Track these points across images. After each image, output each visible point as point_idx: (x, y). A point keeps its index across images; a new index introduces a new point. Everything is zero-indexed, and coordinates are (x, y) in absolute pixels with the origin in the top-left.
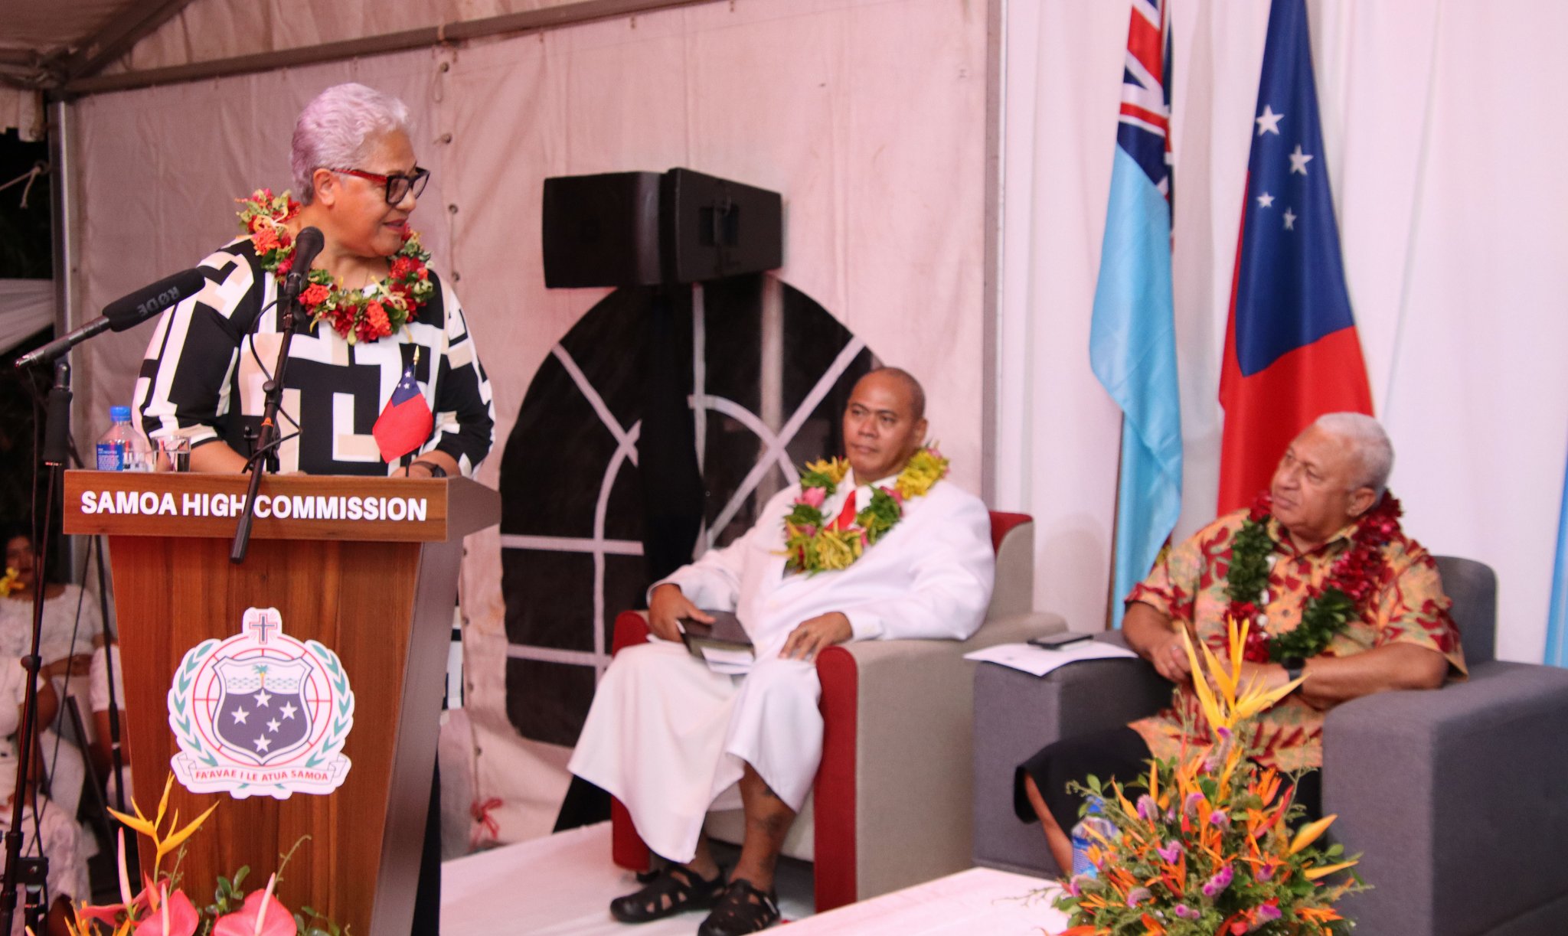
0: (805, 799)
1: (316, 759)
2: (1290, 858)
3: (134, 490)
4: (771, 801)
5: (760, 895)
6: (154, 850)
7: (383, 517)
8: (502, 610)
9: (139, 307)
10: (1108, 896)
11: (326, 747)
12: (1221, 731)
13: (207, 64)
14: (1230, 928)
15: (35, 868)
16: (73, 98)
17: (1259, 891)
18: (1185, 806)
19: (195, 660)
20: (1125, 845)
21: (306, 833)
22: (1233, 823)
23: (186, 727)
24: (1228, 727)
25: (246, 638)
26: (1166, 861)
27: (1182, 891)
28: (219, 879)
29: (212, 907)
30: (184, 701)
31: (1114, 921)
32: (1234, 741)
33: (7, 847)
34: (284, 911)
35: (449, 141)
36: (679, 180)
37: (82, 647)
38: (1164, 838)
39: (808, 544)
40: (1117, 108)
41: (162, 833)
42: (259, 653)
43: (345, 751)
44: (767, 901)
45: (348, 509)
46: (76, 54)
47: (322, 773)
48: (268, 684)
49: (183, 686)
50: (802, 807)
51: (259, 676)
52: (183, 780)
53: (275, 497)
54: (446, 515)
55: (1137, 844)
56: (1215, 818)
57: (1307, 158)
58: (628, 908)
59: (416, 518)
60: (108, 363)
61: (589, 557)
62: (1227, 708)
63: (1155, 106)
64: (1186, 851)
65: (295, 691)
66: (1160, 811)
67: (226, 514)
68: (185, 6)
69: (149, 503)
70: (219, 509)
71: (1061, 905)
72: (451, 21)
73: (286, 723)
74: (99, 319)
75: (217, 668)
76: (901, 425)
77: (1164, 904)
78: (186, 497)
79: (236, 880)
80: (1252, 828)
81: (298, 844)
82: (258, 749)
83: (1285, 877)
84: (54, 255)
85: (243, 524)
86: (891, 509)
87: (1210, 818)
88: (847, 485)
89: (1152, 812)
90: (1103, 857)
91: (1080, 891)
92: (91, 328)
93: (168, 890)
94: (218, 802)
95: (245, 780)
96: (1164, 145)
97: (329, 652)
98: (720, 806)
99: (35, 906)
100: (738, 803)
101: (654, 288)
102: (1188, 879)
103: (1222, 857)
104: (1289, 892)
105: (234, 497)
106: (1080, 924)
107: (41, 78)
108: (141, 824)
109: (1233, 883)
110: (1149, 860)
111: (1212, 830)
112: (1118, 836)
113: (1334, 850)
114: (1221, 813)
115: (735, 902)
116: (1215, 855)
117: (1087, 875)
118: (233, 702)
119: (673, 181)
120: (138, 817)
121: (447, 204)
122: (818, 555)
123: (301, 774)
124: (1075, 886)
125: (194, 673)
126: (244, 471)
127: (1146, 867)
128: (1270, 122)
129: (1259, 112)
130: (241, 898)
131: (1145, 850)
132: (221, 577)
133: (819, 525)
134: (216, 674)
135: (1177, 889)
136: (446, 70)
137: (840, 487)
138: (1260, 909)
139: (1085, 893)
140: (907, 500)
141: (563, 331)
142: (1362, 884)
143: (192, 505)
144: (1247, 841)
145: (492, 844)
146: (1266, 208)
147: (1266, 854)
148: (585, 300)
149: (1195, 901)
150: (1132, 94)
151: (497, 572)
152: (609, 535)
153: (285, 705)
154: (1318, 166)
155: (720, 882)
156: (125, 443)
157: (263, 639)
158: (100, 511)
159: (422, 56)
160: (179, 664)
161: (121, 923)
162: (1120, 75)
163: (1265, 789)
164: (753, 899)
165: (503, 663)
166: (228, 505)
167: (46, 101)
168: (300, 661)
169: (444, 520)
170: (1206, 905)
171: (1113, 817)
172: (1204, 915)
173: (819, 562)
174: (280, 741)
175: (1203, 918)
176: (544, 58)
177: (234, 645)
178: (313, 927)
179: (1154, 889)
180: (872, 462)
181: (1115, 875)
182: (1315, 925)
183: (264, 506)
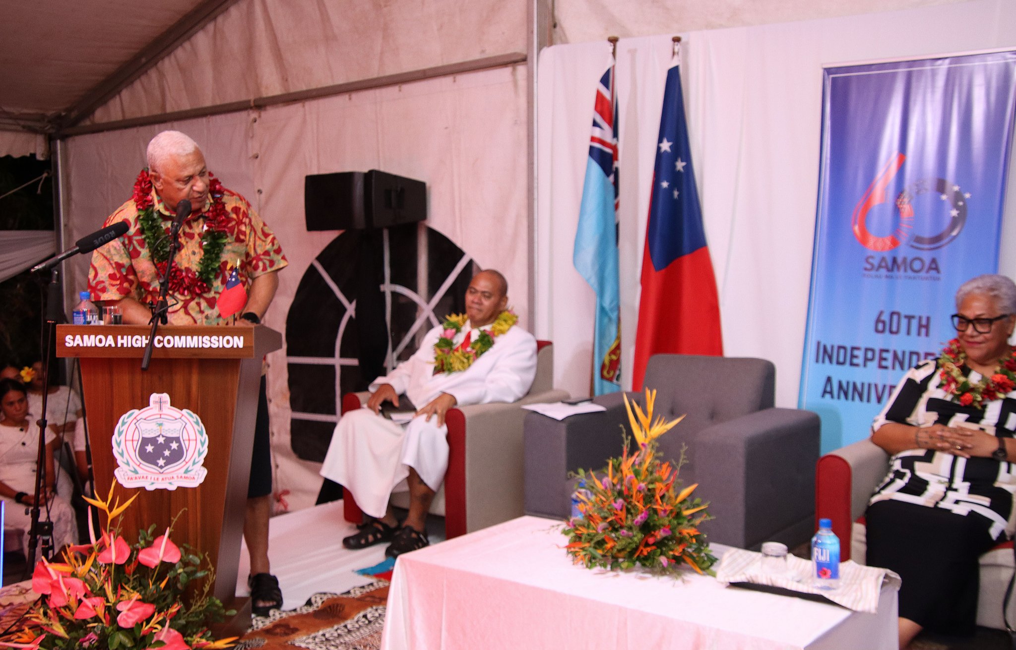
0: (440, 486)
1: (189, 469)
2: (676, 506)
3: (93, 334)
4: (422, 487)
5: (418, 533)
6: (107, 517)
7: (221, 346)
8: (288, 395)
9: (95, 241)
10: (588, 527)
11: (194, 463)
12: (643, 445)
13: (132, 120)
14: (647, 541)
15: (46, 527)
16: (64, 138)
17: (661, 522)
18: (626, 482)
19: (125, 421)
20: (596, 502)
21: (184, 507)
22: (649, 490)
23: (122, 455)
24: (647, 442)
25: (152, 409)
26: (616, 509)
27: (624, 523)
28: (140, 531)
29: (137, 545)
30: (120, 441)
31: (591, 540)
32: (649, 450)
33: (32, 517)
34: (174, 546)
35: (257, 157)
36: (374, 176)
37: (71, 418)
38: (615, 498)
39: (446, 358)
40: (589, 139)
41: (111, 508)
42: (159, 416)
43: (204, 465)
44: (422, 536)
45: (203, 343)
46: (65, 115)
47: (192, 477)
48: (164, 432)
49: (120, 434)
50: (439, 489)
51: (159, 428)
52: (121, 481)
53: (165, 337)
54: (253, 345)
55: (603, 502)
56: (640, 488)
57: (684, 164)
58: (352, 542)
59: (238, 346)
61: (332, 367)
62: (646, 432)
63: (608, 137)
64: (626, 504)
65: (177, 436)
66: (614, 485)
67: (140, 346)
68: (121, 91)
69: (100, 341)
70: (136, 343)
71: (566, 533)
72: (257, 97)
73: (173, 452)
74: (74, 247)
75: (137, 424)
76: (493, 300)
77: (615, 530)
78: (119, 337)
79: (149, 531)
80: (657, 491)
81: (181, 512)
82: (159, 465)
83: (674, 515)
84: (55, 218)
85: (148, 350)
86: (489, 341)
87: (638, 488)
88: (467, 328)
89: (610, 485)
90: (586, 509)
91: (574, 526)
92: (70, 252)
93: (114, 537)
94: (138, 493)
95: (153, 481)
96: (614, 157)
97: (195, 415)
98: (398, 490)
99: (47, 546)
100: (406, 488)
101: (362, 231)
102: (627, 518)
103: (644, 506)
104: (675, 522)
105: (144, 337)
106: (575, 541)
107: (48, 128)
108: (99, 503)
109: (648, 518)
110: (608, 510)
111: (638, 493)
112: (593, 498)
113: (697, 500)
114: (643, 485)
115: (405, 537)
116: (640, 506)
117: (578, 518)
118: (145, 441)
119: (372, 177)
120: (97, 500)
121: (256, 190)
122: (451, 364)
123: (181, 477)
124: (573, 523)
125: (125, 427)
126: (149, 324)
127: (607, 513)
128: (666, 146)
129: (660, 141)
130: (152, 540)
131: (606, 504)
132: (138, 377)
133: (451, 349)
134: (137, 427)
135: (622, 523)
136: (255, 121)
137: (463, 329)
138: (662, 531)
139: (577, 526)
140: (497, 336)
141: (317, 252)
142: (709, 516)
143: (122, 341)
144: (655, 498)
145: (284, 512)
146: (665, 189)
147: (665, 504)
148: (328, 237)
149: (630, 528)
150: (597, 132)
151: (285, 375)
152: (343, 355)
153: (172, 442)
154: (689, 168)
155: (398, 528)
157: (161, 409)
158: (75, 345)
159: (243, 115)
160: (117, 423)
161: (91, 554)
162: (591, 123)
163: (664, 473)
164: (414, 535)
165: (289, 422)
166: (140, 341)
167: (50, 140)
168: (180, 420)
169: (252, 347)
170: (636, 529)
171: (591, 489)
172: (635, 534)
173: (452, 368)
174: (170, 461)
175: (634, 536)
176: (305, 115)
177: (145, 412)
178: (189, 554)
179: (611, 523)
180: (479, 316)
181: (592, 517)
182: (687, 537)
183: (159, 342)
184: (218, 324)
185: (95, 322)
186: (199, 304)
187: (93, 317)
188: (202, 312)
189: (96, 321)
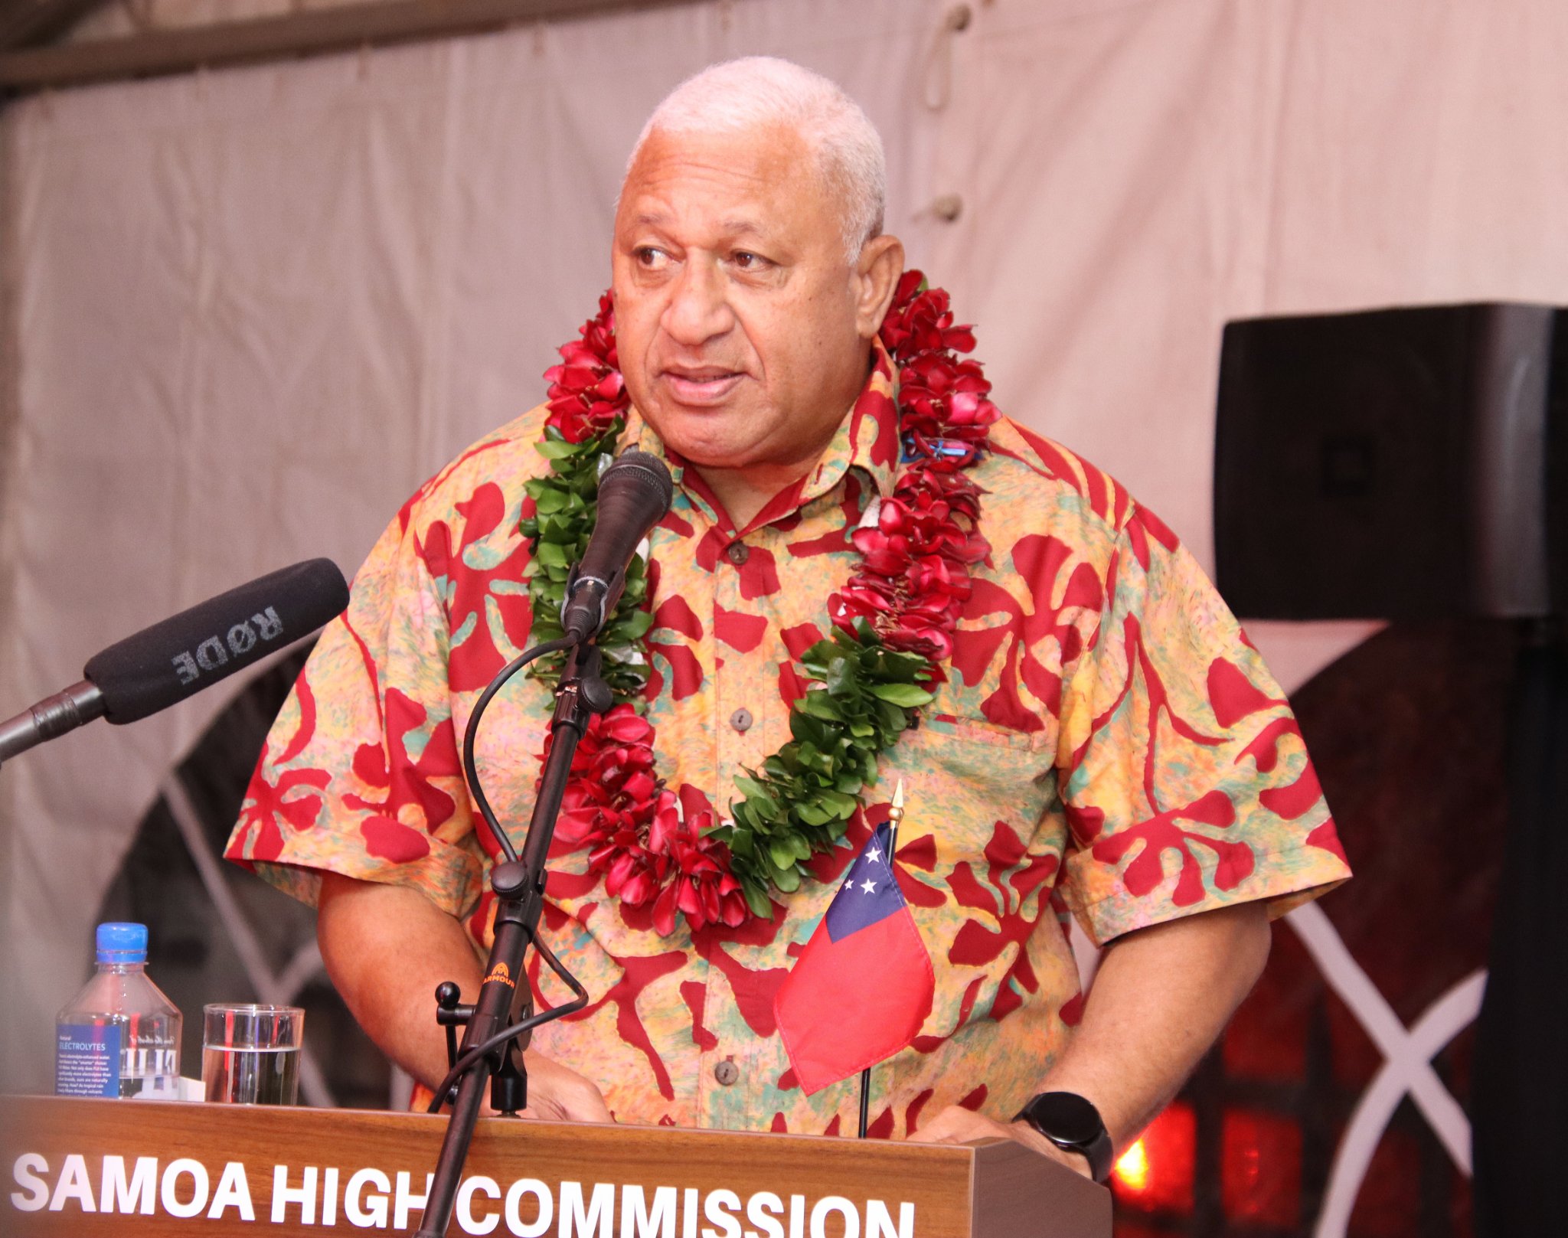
3: (148, 1153)
9: (177, 660)
13: (335, 15)
35: (951, 217)
53: (511, 1183)
60: (52, 804)
67: (382, 1224)
69: (185, 1186)
70: (366, 1211)
74: (75, 689)
78: (281, 1172)
92: (54, 712)
101: (1524, 625)
105: (404, 1178)
136: (961, 27)
143: (294, 1195)
156: (128, 1022)
158: (58, 1205)
183: (482, 1204)
184: (779, 1124)
185: (159, 1083)
186: (694, 994)
187: (151, 1057)
188: (704, 1039)
189: (168, 1082)
